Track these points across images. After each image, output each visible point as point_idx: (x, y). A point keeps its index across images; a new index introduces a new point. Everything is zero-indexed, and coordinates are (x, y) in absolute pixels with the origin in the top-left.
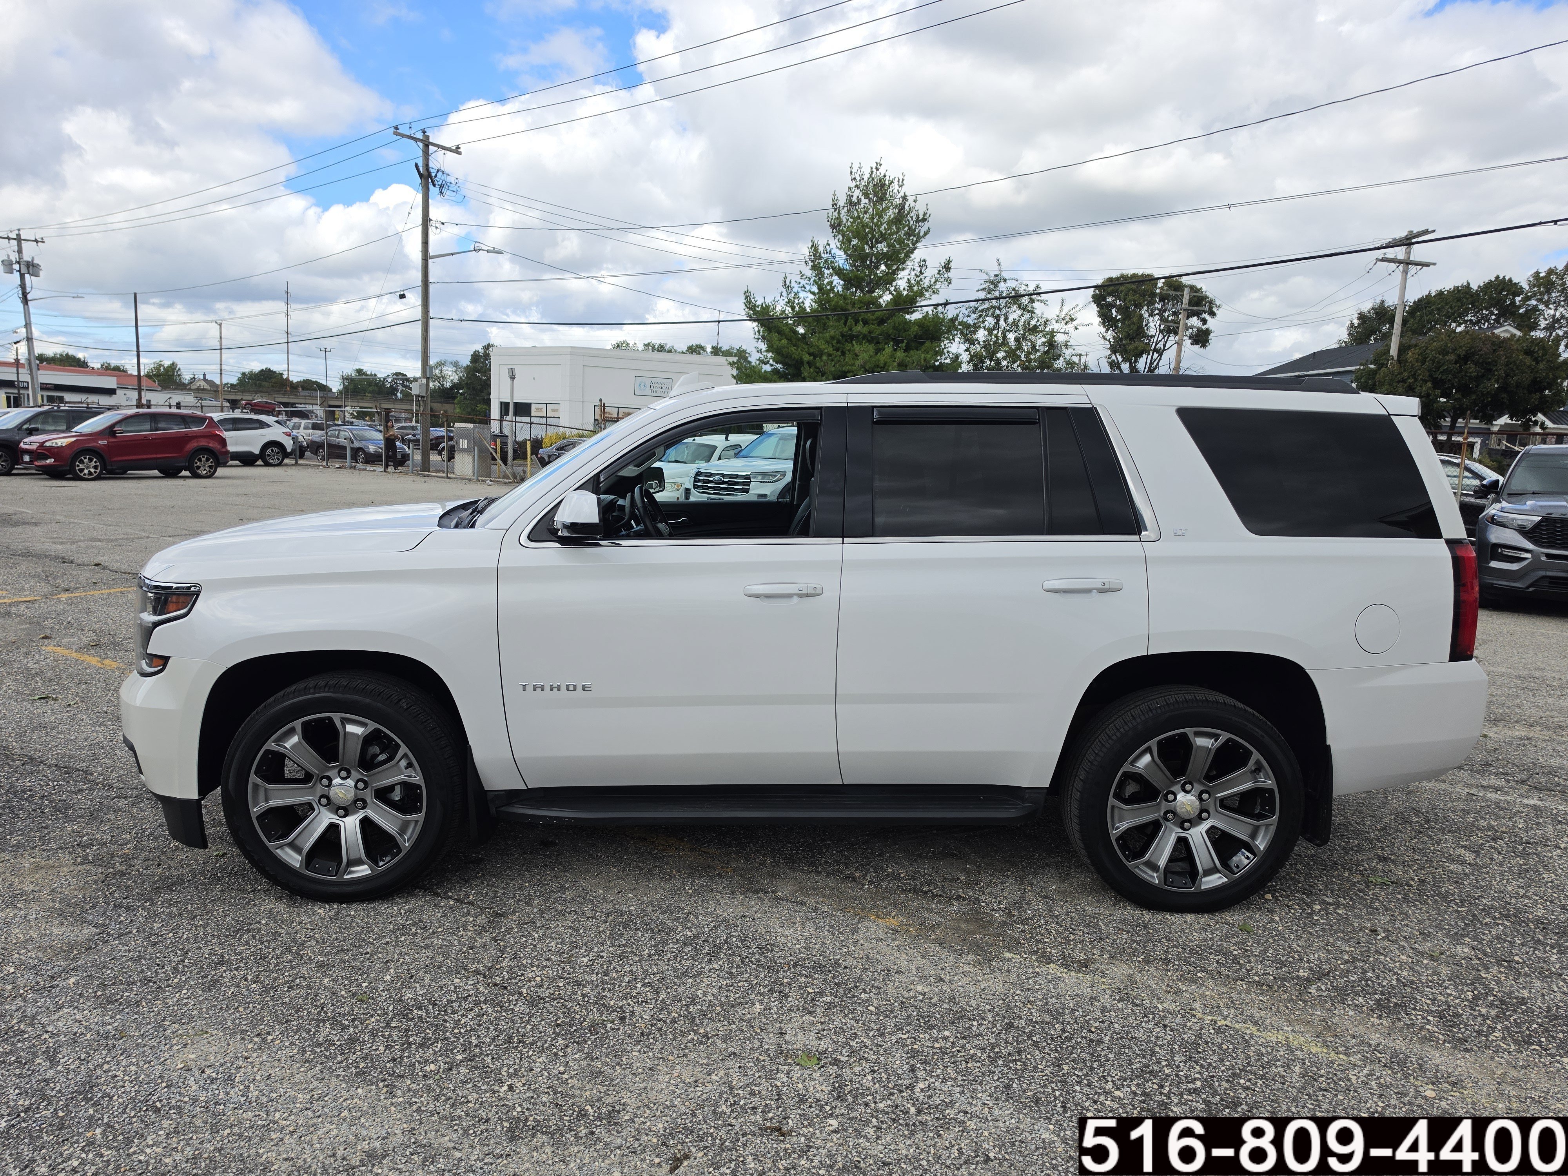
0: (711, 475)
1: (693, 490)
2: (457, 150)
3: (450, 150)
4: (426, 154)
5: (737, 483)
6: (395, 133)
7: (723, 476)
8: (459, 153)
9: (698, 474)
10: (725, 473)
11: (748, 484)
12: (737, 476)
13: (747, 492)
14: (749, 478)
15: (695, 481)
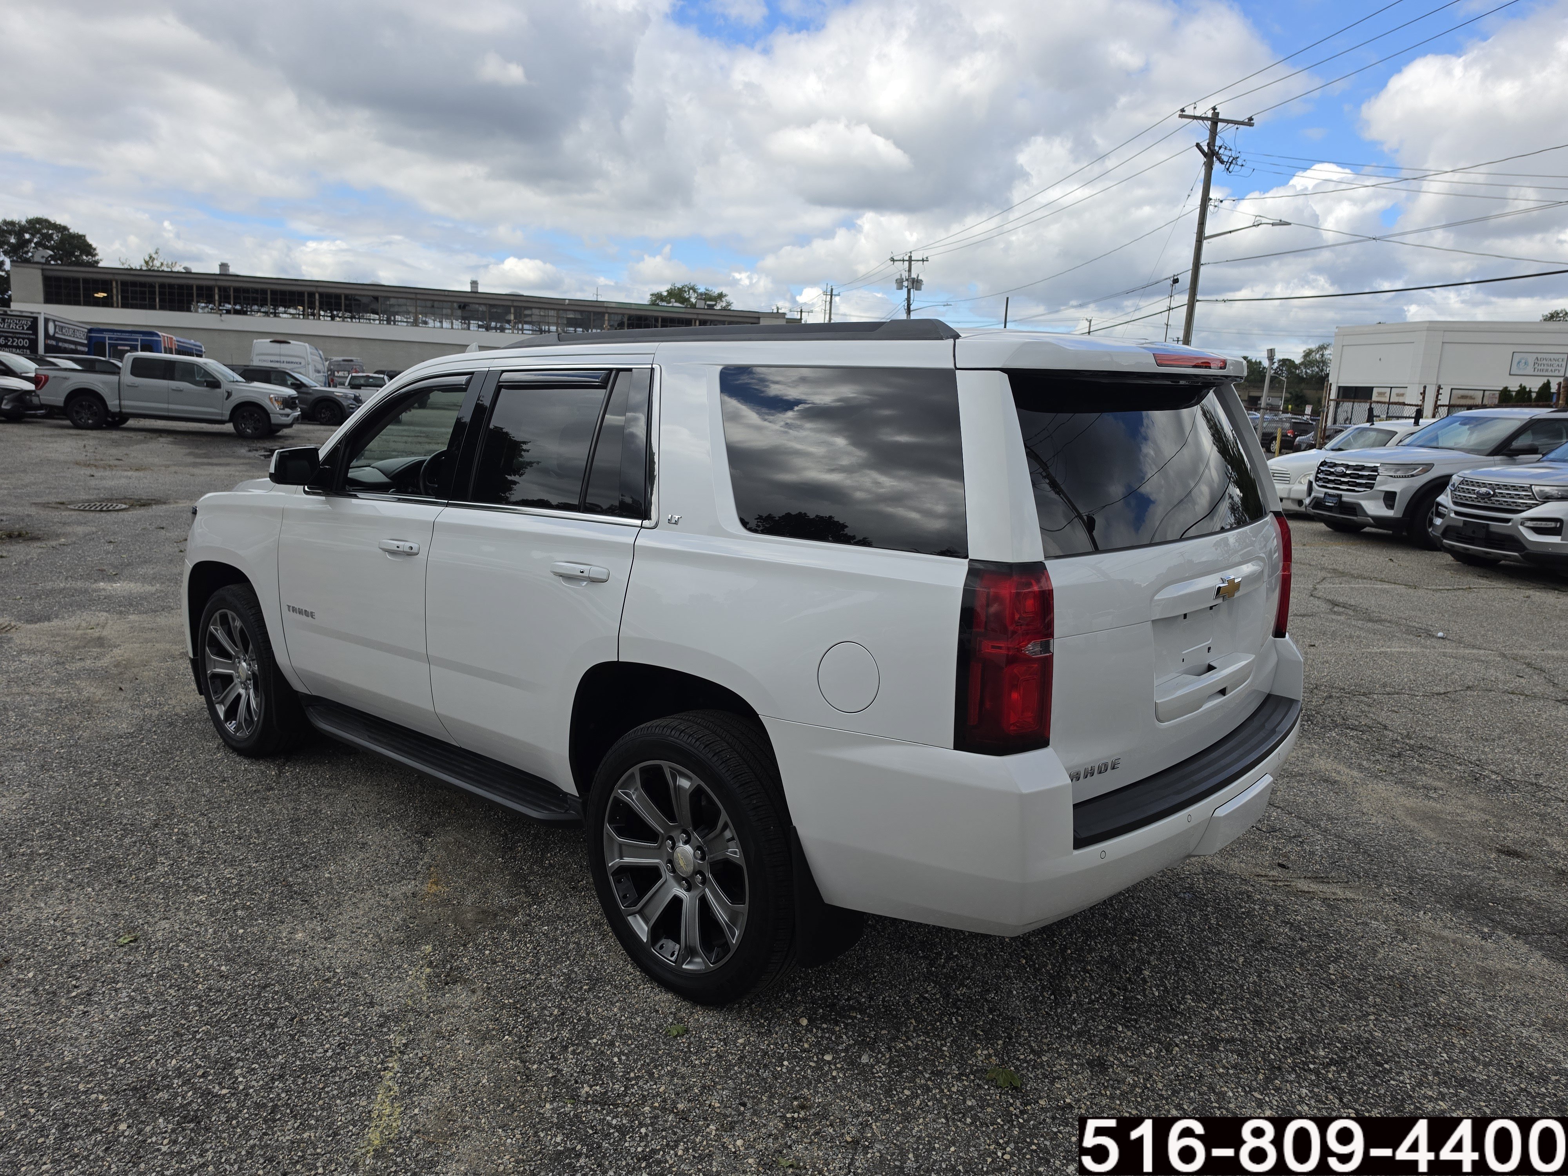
0: (1335, 465)
1: (1314, 484)
2: (1250, 122)
3: (1242, 123)
4: (1213, 133)
5: (1361, 477)
6: (1181, 116)
7: (1347, 467)
8: (1251, 125)
9: (1322, 464)
10: (1350, 463)
11: (1374, 478)
12: (1363, 468)
13: (1372, 488)
14: (1376, 471)
15: (1318, 473)
